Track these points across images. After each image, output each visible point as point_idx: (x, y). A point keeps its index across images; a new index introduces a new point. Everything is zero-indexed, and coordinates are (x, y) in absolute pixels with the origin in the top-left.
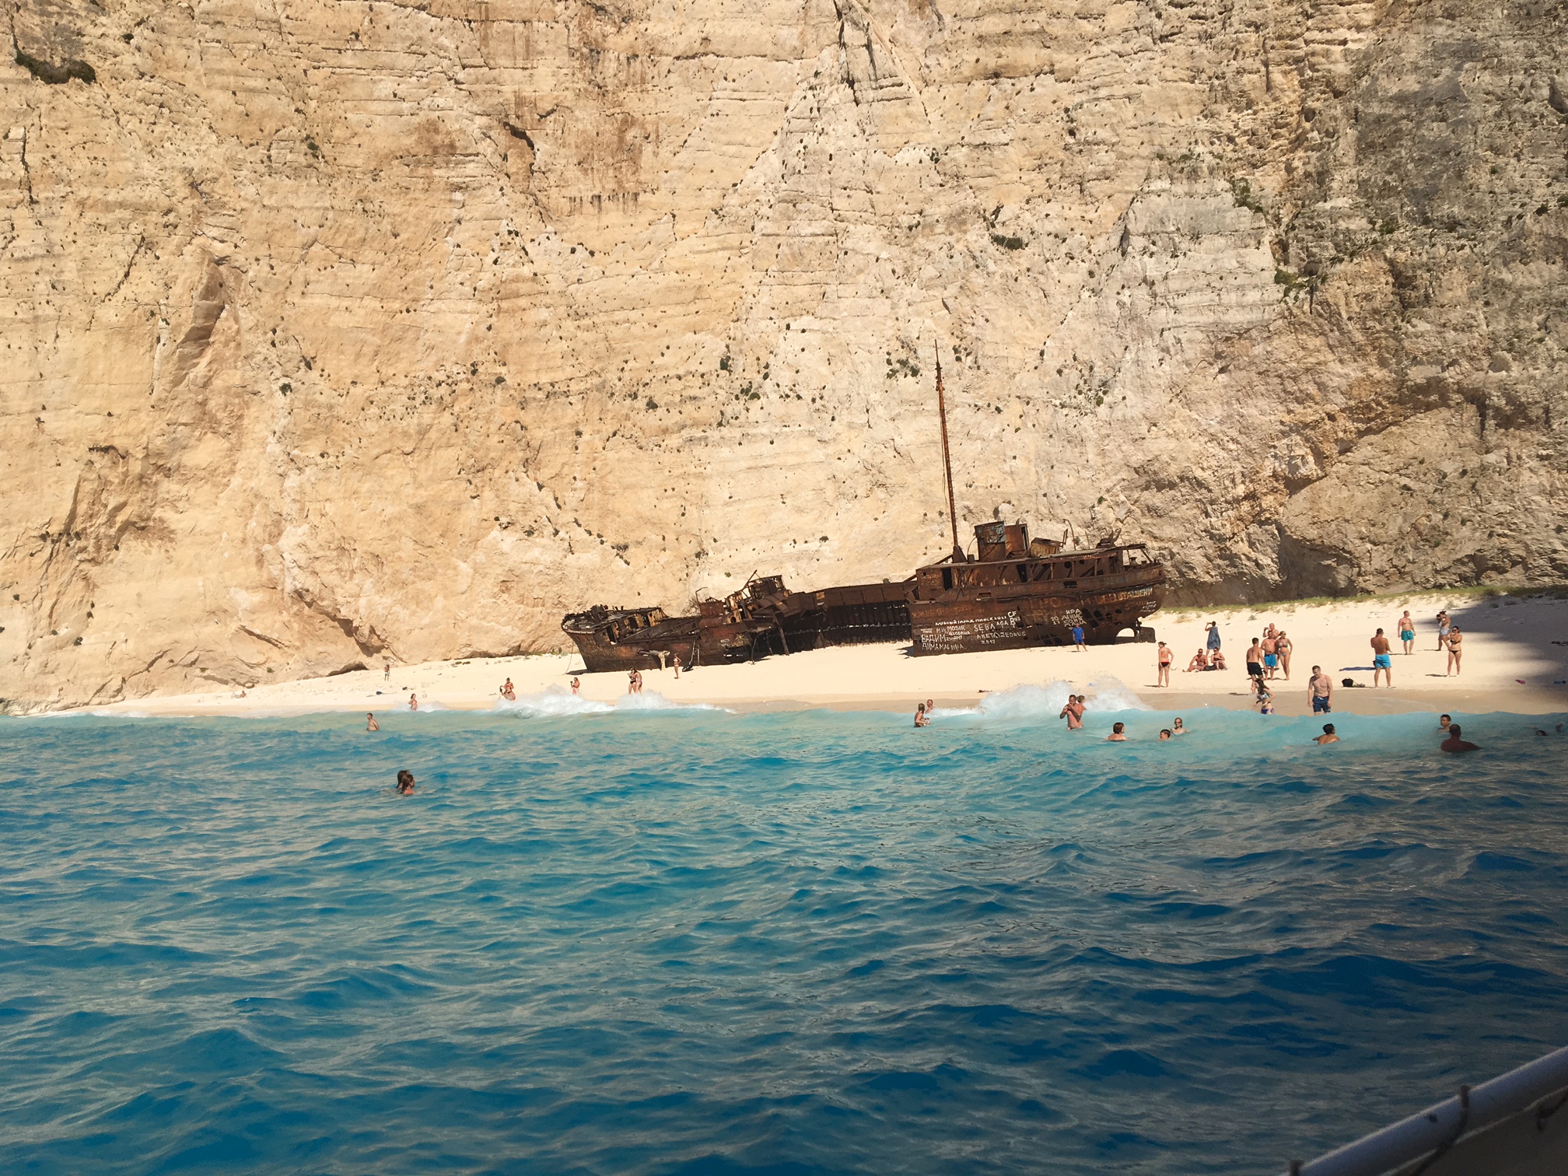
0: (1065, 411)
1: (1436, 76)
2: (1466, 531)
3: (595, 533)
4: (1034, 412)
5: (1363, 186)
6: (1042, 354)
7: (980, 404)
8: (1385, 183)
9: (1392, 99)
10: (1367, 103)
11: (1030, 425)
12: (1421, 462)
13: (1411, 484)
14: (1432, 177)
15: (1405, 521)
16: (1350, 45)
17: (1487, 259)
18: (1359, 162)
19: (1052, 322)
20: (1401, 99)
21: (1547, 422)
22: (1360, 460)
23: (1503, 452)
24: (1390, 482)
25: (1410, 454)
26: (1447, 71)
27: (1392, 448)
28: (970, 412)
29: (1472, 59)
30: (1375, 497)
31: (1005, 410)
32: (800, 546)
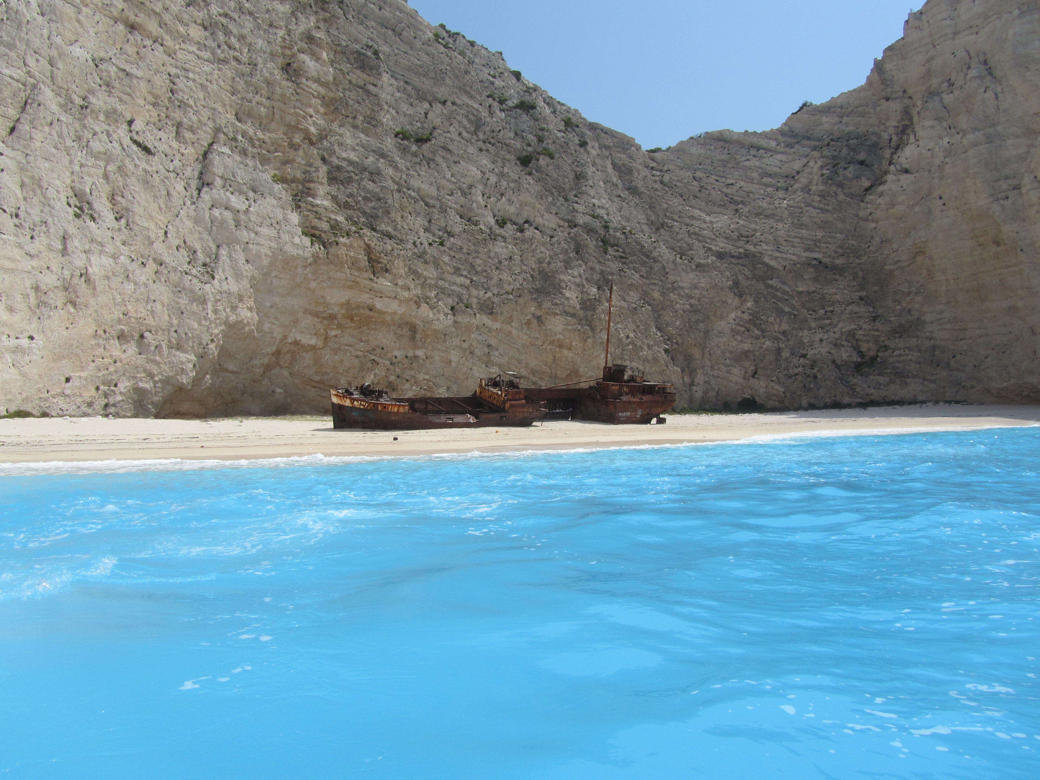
0: (190, 278)
1: (366, 158)
2: (407, 386)
4: (166, 272)
5: (334, 198)
6: (166, 233)
7: (133, 256)
8: (346, 202)
9: (344, 159)
10: (330, 155)
11: (163, 280)
12: (383, 348)
13: (376, 358)
14: (374, 208)
16: (314, 119)
18: (330, 185)
19: (172, 213)
20: (351, 163)
21: (445, 341)
22: (345, 342)
23: (424, 351)
24: (365, 356)
25: (375, 344)
26: (371, 159)
27: (364, 339)
28: (128, 261)
29: (383, 158)
30: (356, 362)
31: (147, 266)
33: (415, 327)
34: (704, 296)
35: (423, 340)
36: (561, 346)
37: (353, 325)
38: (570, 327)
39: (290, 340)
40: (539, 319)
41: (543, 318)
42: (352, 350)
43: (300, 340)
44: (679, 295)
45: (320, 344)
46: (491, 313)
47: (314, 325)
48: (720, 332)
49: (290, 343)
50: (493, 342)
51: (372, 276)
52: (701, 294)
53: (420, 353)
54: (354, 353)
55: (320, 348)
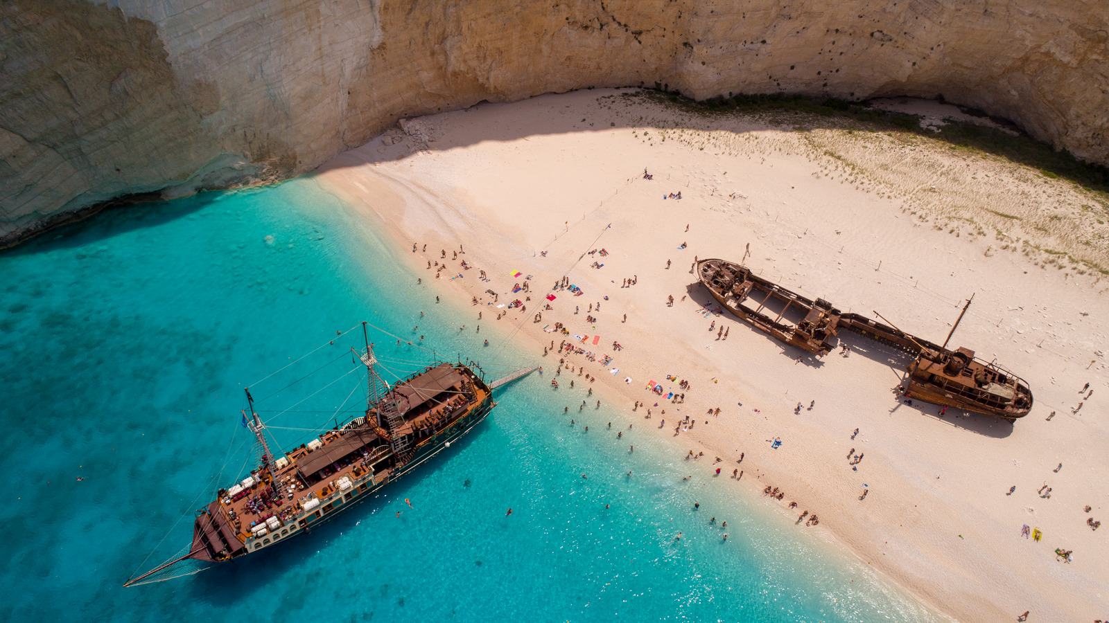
3: (623, 24)
32: (748, 45)
39: (1042, 51)
43: (1054, 53)
45: (1074, 63)
47: (1075, 43)
55: (1072, 68)
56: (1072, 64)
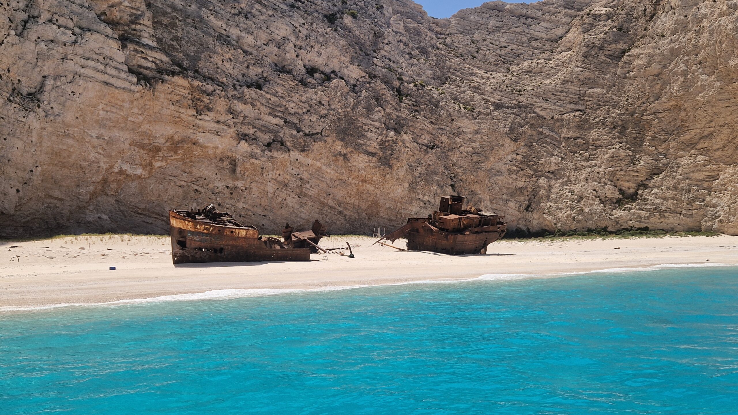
1: (190, 6)
5: (159, 41)
8: (171, 44)
9: (168, 5)
12: (205, 179)
13: (199, 189)
14: (196, 52)
15: (198, 205)
17: (230, 99)
18: (154, 28)
20: (175, 9)
21: (262, 174)
22: (170, 173)
24: (189, 186)
25: (198, 175)
26: (194, 7)
27: (187, 170)
30: (180, 191)
33: (235, 161)
34: (484, 141)
35: (242, 172)
36: (364, 181)
37: (176, 157)
38: (371, 165)
39: (116, 170)
40: (345, 156)
41: (349, 156)
42: (176, 180)
43: (126, 170)
44: (464, 139)
45: (145, 174)
46: (303, 151)
47: (140, 156)
48: (498, 172)
49: (116, 173)
50: (305, 176)
51: (195, 113)
52: (482, 138)
53: (240, 184)
54: (179, 183)
55: (145, 178)
56: (145, 175)
